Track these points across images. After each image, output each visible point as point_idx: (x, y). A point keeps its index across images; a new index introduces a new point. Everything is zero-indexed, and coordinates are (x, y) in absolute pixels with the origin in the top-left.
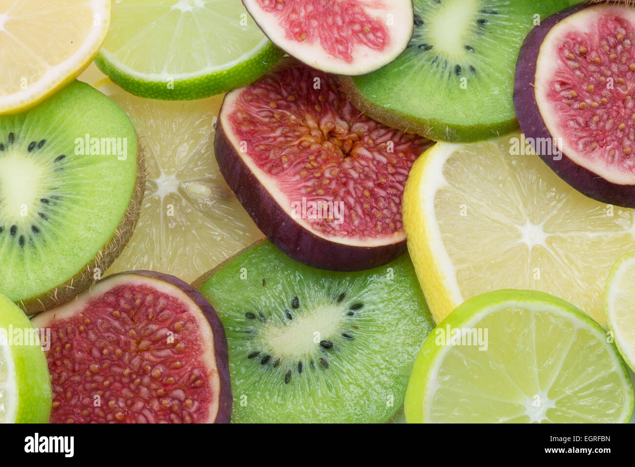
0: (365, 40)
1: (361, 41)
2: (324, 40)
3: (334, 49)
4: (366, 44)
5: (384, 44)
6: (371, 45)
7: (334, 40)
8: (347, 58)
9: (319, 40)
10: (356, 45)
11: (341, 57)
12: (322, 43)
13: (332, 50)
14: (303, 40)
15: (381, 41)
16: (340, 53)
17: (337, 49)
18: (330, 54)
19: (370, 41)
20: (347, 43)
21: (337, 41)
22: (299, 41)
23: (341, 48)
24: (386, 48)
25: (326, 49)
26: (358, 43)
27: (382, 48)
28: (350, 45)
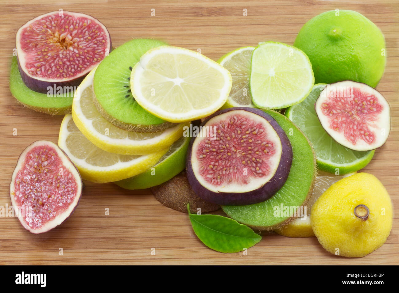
0: (364, 138)
1: (362, 138)
2: (346, 133)
3: (349, 138)
4: (364, 140)
5: (372, 142)
6: (366, 141)
7: (350, 134)
8: (354, 143)
9: (343, 132)
10: (359, 139)
11: (351, 141)
12: (344, 134)
13: (348, 138)
14: (336, 130)
15: (371, 140)
16: (351, 140)
17: (350, 138)
18: (347, 139)
19: (366, 139)
20: (356, 137)
21: (351, 135)
22: (335, 130)
23: (352, 138)
24: (372, 144)
25: (345, 137)
26: (360, 139)
27: (371, 143)
28: (357, 138)
